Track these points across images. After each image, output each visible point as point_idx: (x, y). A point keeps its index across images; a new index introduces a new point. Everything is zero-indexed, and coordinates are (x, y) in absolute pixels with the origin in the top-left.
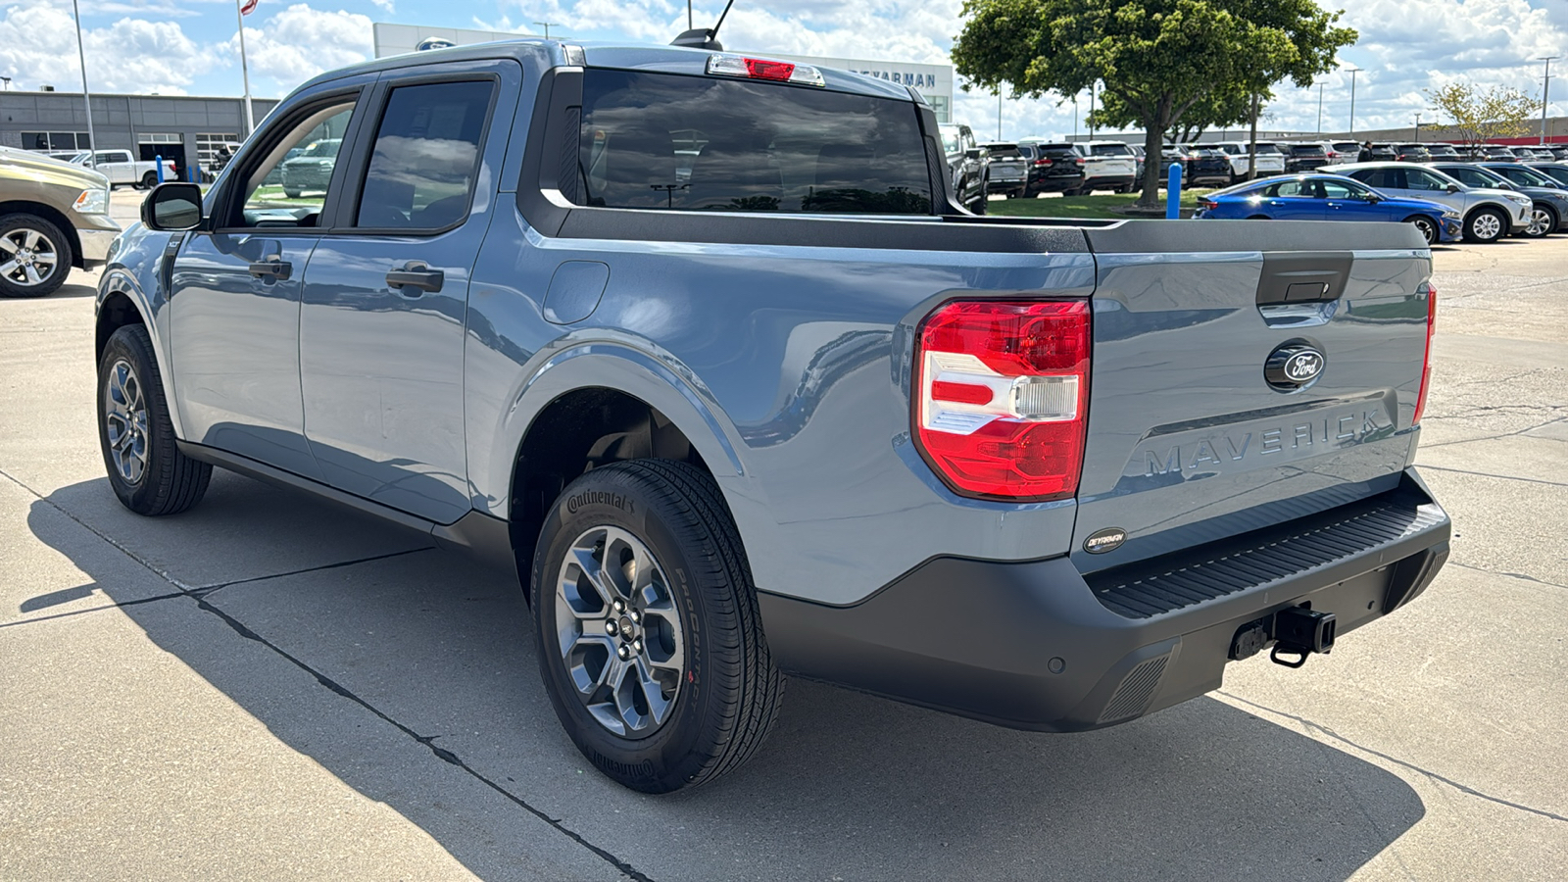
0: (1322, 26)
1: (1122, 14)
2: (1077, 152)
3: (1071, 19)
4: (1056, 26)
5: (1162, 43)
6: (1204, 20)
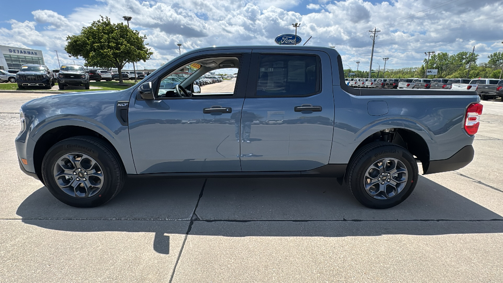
0: (147, 51)
1: (111, 45)
2: (98, 72)
3: (98, 44)
4: (95, 45)
5: (121, 52)
6: (129, 47)
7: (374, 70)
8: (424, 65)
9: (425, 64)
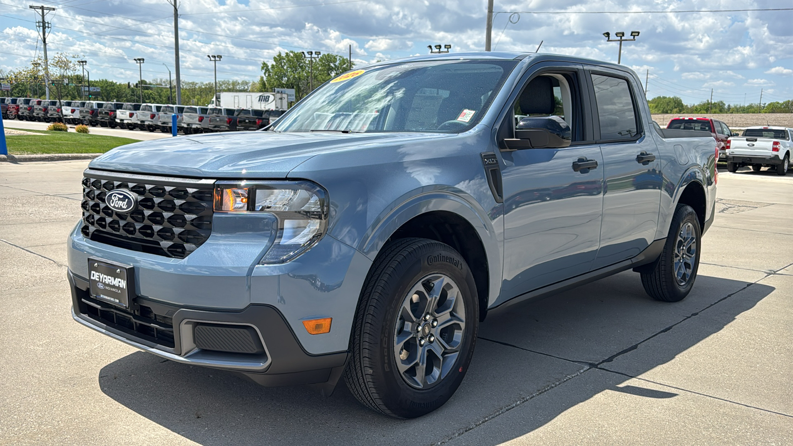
7: (148, 82)
8: (265, 79)
9: (265, 74)
